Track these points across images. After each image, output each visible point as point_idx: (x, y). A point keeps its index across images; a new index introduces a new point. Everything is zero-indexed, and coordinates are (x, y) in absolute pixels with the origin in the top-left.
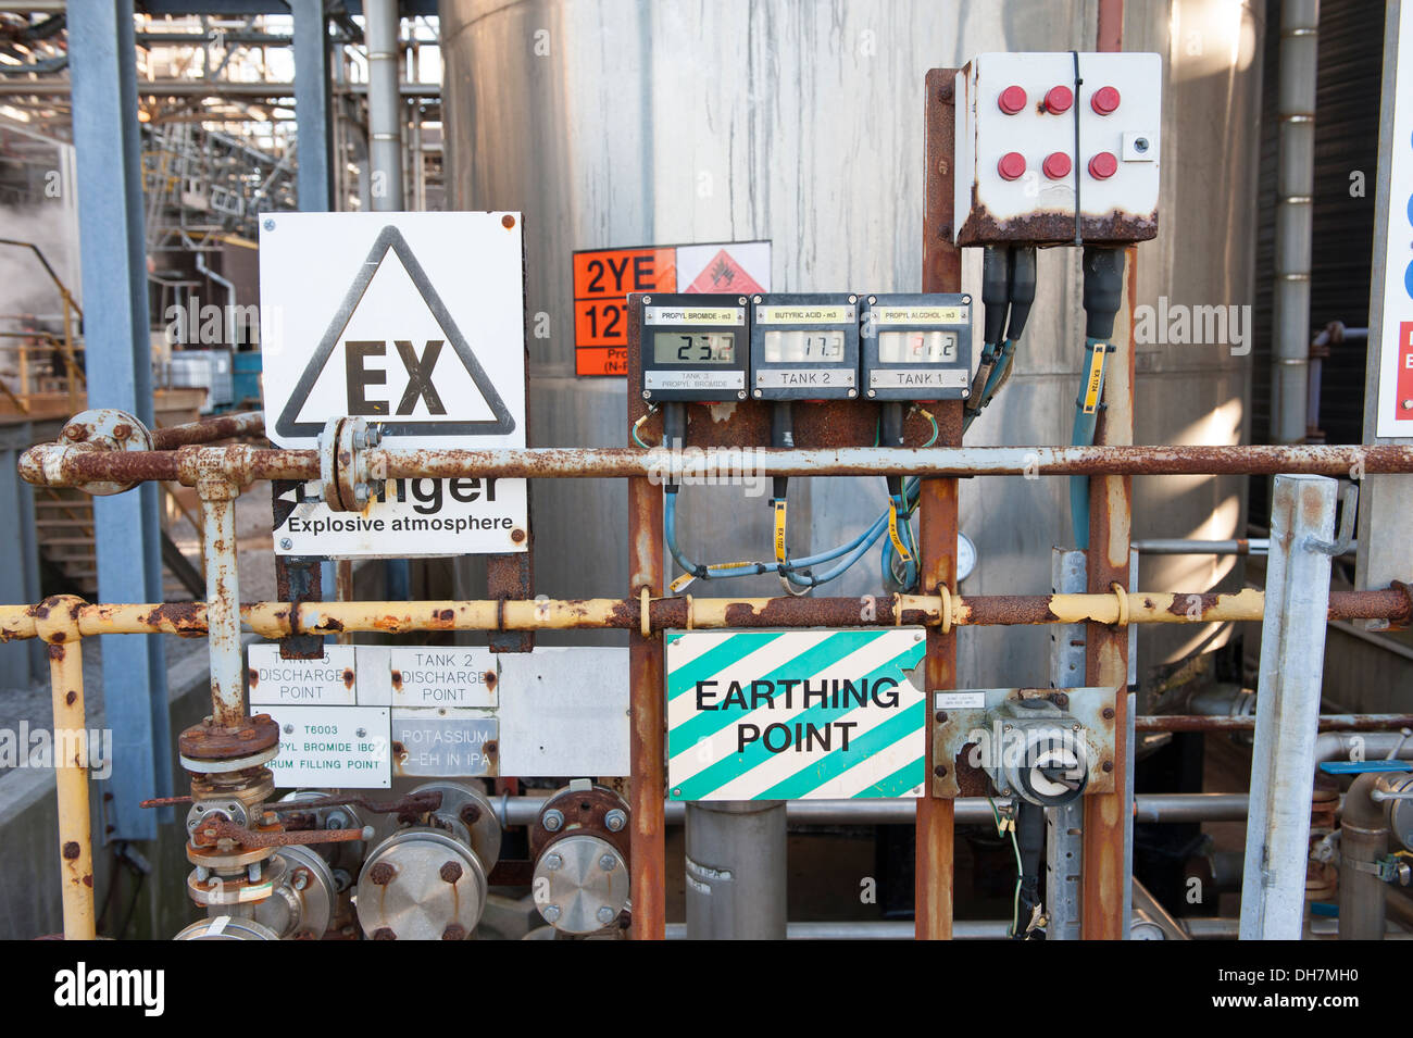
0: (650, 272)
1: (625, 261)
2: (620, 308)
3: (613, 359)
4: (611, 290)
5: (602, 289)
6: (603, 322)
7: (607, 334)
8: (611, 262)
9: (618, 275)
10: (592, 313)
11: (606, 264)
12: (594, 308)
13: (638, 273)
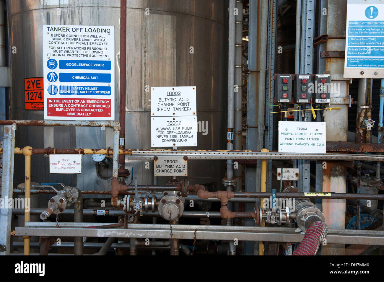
0: (39, 84)
1: (35, 81)
2: (34, 93)
3: (32, 106)
4: (32, 88)
5: (30, 88)
6: (30, 96)
7: (31, 99)
8: (32, 81)
9: (33, 84)
10: (28, 94)
11: (31, 81)
12: (28, 92)
13: (37, 84)
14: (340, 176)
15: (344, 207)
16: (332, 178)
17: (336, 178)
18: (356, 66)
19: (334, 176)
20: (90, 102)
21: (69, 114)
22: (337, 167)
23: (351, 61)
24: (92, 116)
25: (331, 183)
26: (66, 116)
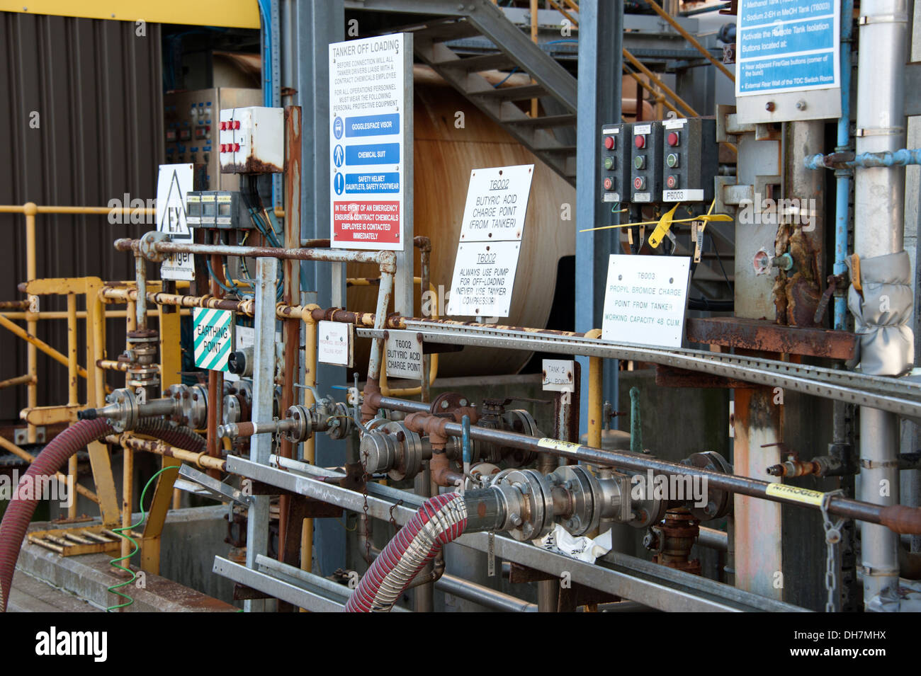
14: (768, 426)
15: (778, 525)
16: (751, 430)
17: (759, 431)
18: (758, 85)
19: (756, 427)
20: (377, 208)
21: (356, 236)
22: (761, 399)
23: (750, 71)
24: (378, 240)
25: (751, 448)
26: (352, 239)
